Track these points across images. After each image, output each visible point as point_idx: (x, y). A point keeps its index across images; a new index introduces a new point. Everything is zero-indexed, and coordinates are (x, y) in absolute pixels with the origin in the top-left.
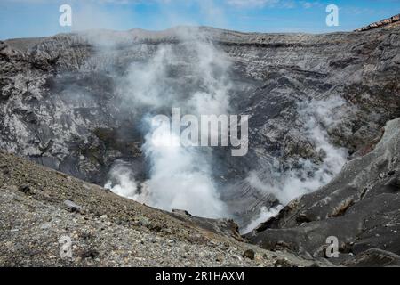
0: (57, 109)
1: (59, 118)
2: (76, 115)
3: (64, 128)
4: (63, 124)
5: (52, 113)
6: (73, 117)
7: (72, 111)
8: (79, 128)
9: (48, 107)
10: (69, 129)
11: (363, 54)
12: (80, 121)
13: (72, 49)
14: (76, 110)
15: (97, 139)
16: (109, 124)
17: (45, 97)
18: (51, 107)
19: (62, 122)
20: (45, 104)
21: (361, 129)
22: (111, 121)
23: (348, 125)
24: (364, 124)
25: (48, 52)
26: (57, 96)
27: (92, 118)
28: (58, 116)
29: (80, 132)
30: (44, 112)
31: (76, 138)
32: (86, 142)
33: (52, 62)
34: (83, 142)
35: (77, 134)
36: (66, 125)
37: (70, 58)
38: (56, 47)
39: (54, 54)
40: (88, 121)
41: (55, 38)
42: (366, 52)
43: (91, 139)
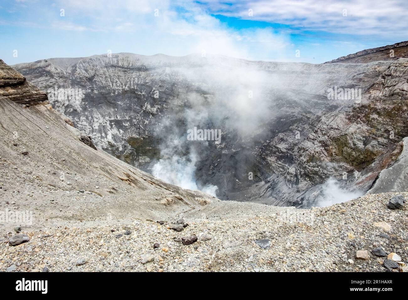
0: (95, 120)
1: (97, 128)
2: (111, 125)
3: (102, 137)
4: (101, 134)
5: (91, 124)
6: (109, 127)
7: (108, 122)
8: (114, 137)
9: (87, 118)
10: (106, 138)
11: (364, 81)
12: (115, 131)
13: (105, 69)
14: (111, 121)
15: (130, 147)
16: (139, 134)
17: (85, 109)
18: (90, 118)
19: (100, 131)
20: (84, 115)
21: (372, 143)
22: (141, 131)
23: (359, 140)
24: (374, 139)
25: (86, 71)
26: (95, 109)
27: (125, 129)
28: (96, 126)
29: (115, 140)
30: (84, 123)
31: (112, 146)
32: (121, 149)
33: (90, 79)
34: (117, 149)
35: (113, 142)
36: (103, 135)
37: (104, 77)
38: (92, 67)
39: (92, 73)
40: (122, 131)
41: (91, 59)
42: (366, 80)
43: (125, 147)
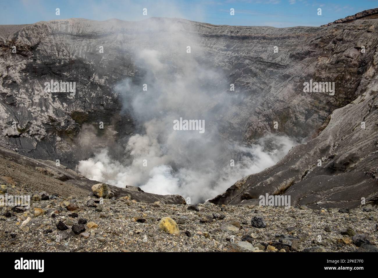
0: (36, 92)
1: (37, 101)
2: (54, 99)
3: (42, 111)
4: (41, 108)
5: (31, 97)
6: (51, 100)
7: (50, 95)
8: (57, 111)
9: (27, 91)
10: (47, 111)
11: (320, 47)
12: (57, 104)
13: (52, 37)
14: (53, 94)
15: (73, 122)
16: (85, 108)
17: (25, 81)
18: (30, 90)
19: (40, 105)
20: (24, 87)
21: (313, 117)
22: (87, 105)
23: (302, 113)
24: (316, 112)
25: (29, 38)
26: (36, 81)
27: (69, 102)
28: (36, 99)
29: (57, 115)
30: (24, 96)
31: (53, 121)
32: (63, 124)
33: (33, 48)
34: (59, 124)
35: (54, 116)
36: (44, 108)
37: (50, 45)
38: (36, 35)
39: (35, 41)
40: (65, 105)
41: (36, 26)
42: (322, 46)
43: (68, 122)
